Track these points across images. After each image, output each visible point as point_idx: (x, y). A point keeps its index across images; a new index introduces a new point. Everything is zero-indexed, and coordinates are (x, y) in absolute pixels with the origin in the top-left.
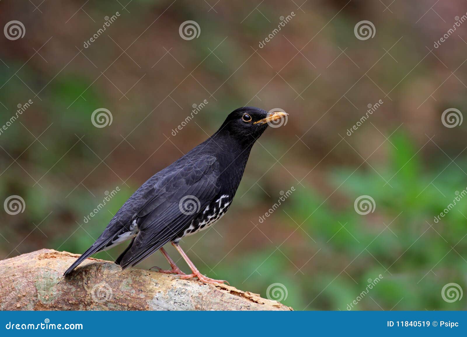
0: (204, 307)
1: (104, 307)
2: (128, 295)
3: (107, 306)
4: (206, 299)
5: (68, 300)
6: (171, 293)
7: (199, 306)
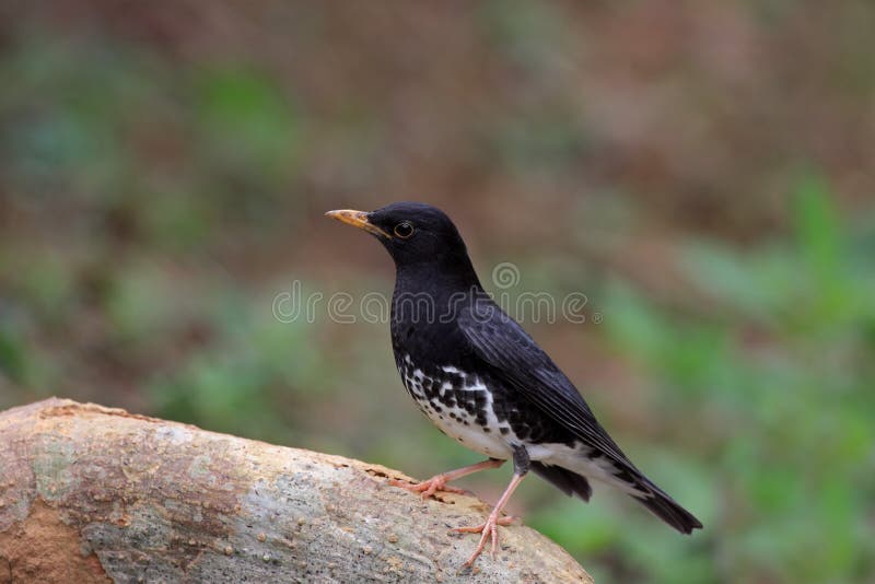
0: (341, 508)
1: (158, 507)
2: (203, 485)
3: (164, 506)
4: (346, 493)
5: (93, 495)
6: (282, 482)
7: (333, 507)
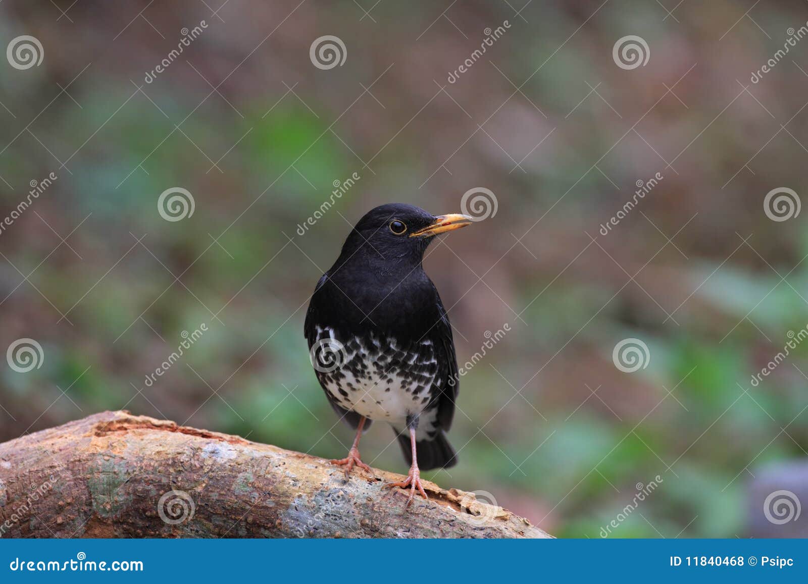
0: (375, 523)
1: (205, 522)
2: (246, 502)
3: (211, 521)
4: (379, 507)
5: (145, 511)
6: (319, 498)
7: (367, 521)
